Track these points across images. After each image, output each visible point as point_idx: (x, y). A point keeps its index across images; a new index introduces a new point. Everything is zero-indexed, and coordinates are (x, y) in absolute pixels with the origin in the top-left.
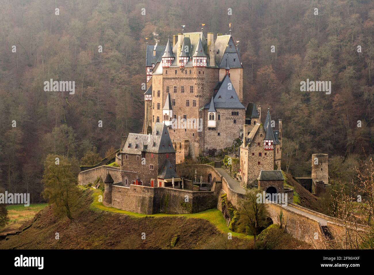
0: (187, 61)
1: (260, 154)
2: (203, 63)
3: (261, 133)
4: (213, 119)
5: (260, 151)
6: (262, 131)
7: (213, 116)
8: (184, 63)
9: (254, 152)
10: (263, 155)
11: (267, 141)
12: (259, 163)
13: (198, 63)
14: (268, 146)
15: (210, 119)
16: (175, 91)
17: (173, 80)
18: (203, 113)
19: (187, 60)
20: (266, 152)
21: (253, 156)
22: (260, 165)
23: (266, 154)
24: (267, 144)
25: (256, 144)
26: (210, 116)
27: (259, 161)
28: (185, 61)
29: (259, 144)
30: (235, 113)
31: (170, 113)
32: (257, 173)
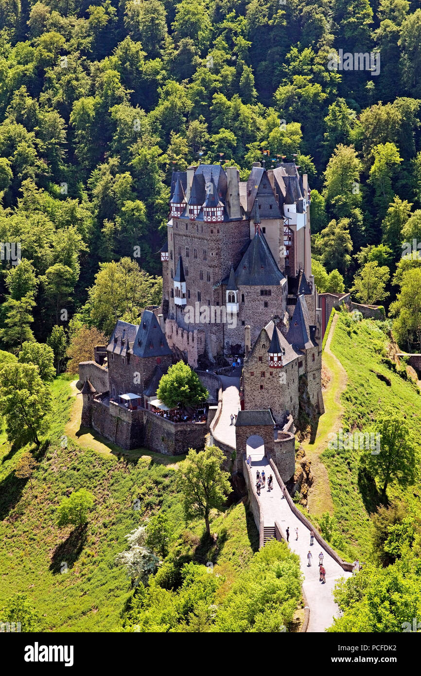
0: (199, 211)
1: (263, 374)
2: (217, 216)
3: (262, 343)
4: (234, 301)
5: (262, 370)
6: (264, 340)
7: (234, 296)
8: (194, 214)
9: (254, 370)
10: (268, 375)
11: (272, 355)
12: (262, 387)
13: (209, 217)
14: (274, 362)
15: (230, 301)
16: (187, 255)
17: (184, 238)
18: (221, 292)
19: (197, 209)
20: (271, 370)
21: (252, 377)
22: (263, 390)
23: (271, 374)
24: (272, 358)
25: (255, 359)
26: (229, 296)
27: (262, 384)
28: (195, 212)
29: (260, 359)
30: (266, 291)
31: (181, 286)
32: (260, 401)
